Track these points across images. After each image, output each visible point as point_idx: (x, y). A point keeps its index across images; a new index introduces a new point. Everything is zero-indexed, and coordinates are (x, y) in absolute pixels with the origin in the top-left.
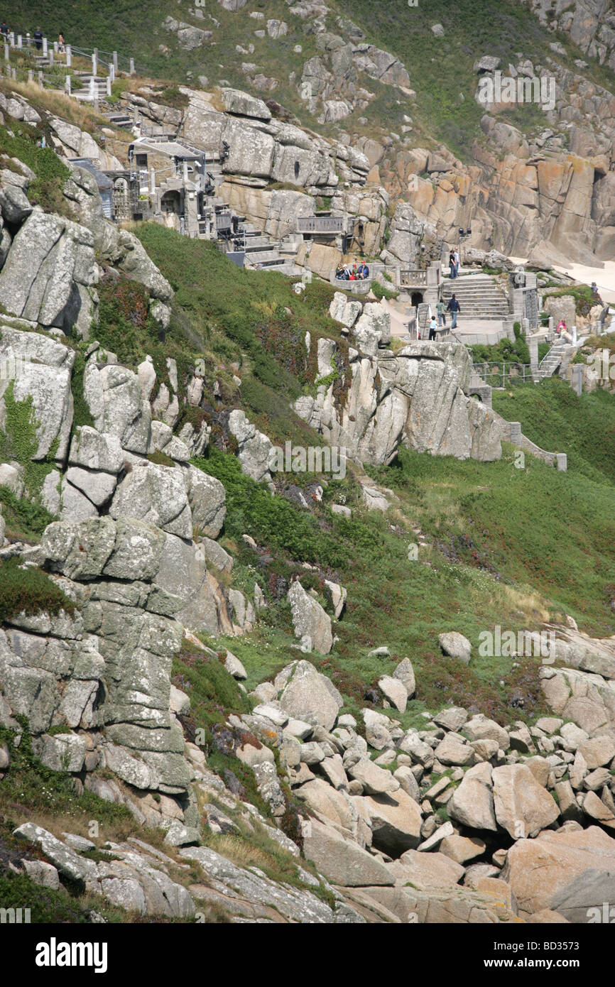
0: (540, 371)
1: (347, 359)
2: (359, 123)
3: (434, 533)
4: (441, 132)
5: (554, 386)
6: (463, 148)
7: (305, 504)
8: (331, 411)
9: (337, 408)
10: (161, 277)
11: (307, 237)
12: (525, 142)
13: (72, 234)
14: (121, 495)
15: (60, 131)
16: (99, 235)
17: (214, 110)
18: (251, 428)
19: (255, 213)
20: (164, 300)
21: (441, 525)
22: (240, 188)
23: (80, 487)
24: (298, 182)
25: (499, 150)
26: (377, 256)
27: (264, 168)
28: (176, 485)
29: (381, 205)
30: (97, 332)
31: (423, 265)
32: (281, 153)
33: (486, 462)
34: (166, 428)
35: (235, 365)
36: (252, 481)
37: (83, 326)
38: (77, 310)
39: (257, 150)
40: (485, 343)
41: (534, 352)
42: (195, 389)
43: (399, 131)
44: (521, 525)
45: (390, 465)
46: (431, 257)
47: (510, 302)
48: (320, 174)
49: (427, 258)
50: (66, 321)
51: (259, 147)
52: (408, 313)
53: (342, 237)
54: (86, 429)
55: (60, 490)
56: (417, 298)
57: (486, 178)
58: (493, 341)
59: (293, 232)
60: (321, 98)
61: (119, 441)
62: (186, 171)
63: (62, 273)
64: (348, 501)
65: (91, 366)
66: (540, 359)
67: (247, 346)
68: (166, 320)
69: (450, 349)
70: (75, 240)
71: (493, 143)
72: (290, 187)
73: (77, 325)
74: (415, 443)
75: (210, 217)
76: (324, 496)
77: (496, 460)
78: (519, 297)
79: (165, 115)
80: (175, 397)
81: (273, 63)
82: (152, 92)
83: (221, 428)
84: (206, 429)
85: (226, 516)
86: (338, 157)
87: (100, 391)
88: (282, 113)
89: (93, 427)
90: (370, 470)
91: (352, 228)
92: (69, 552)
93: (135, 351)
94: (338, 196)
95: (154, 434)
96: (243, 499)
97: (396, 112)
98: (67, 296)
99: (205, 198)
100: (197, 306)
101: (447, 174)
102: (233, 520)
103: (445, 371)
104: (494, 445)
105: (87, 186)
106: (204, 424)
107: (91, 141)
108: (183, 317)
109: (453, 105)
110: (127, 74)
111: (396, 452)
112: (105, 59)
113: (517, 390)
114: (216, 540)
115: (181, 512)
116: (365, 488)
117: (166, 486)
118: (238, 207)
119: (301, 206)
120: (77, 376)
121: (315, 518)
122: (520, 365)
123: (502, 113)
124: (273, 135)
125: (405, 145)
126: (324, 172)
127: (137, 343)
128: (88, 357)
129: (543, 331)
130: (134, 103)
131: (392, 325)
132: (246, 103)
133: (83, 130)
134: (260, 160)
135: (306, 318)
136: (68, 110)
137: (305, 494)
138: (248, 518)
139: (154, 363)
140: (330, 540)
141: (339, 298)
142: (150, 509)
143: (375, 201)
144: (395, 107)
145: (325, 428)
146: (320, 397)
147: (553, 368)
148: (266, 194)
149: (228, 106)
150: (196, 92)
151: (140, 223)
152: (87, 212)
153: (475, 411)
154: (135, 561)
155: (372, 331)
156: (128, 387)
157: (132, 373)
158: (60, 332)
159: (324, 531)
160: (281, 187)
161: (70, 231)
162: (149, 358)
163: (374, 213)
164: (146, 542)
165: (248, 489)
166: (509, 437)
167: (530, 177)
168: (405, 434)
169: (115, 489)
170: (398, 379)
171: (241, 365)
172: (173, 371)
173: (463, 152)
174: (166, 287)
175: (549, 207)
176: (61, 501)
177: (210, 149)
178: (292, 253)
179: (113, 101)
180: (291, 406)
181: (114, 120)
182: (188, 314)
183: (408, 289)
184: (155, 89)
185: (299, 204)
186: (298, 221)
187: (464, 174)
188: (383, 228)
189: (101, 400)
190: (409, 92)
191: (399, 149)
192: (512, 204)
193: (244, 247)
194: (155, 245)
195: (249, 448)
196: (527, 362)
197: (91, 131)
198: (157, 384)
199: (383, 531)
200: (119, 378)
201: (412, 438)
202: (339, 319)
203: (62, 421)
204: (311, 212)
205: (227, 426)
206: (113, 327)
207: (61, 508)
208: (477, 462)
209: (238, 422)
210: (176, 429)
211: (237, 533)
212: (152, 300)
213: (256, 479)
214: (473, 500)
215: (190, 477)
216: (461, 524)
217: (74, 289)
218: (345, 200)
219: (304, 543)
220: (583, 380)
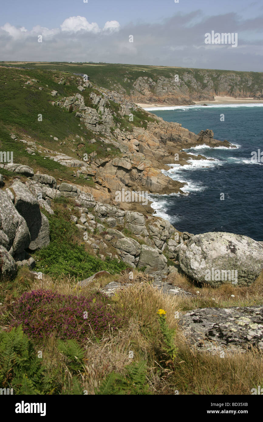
1: (121, 109)
6: (129, 95)
8: (120, 112)
16: (106, 100)
19: (116, 99)
22: (115, 97)
25: (132, 96)
26: (124, 102)
39: (116, 95)
40: (130, 108)
41: (133, 109)
42: (112, 110)
47: (132, 106)
48: (120, 97)
49: (127, 102)
50: (104, 106)
52: (125, 106)
53: (121, 101)
61: (107, 114)
62: (111, 96)
63: (103, 103)
67: (115, 108)
69: (128, 108)
70: (104, 100)
75: (113, 99)
79: (110, 93)
89: (105, 113)
96: (114, 118)
97: (125, 93)
106: (112, 113)
110: (108, 90)
112: (106, 89)
113: (132, 111)
119: (119, 99)
120: (104, 109)
130: (108, 92)
135: (119, 106)
136: (104, 92)
149: (114, 92)
150: (112, 91)
151: (109, 99)
155: (123, 107)
160: (118, 97)
162: (109, 108)
168: (125, 114)
170: (125, 110)
177: (113, 95)
178: (118, 102)
180: (118, 112)
182: (111, 106)
183: (126, 104)
187: (129, 97)
188: (124, 100)
193: (115, 101)
194: (109, 101)
197: (106, 93)
198: (109, 110)
200: (107, 109)
202: (121, 106)
203: (103, 112)
206: (107, 106)
209: (114, 113)
210: (110, 113)
211: (114, 120)
212: (109, 104)
220: (136, 111)
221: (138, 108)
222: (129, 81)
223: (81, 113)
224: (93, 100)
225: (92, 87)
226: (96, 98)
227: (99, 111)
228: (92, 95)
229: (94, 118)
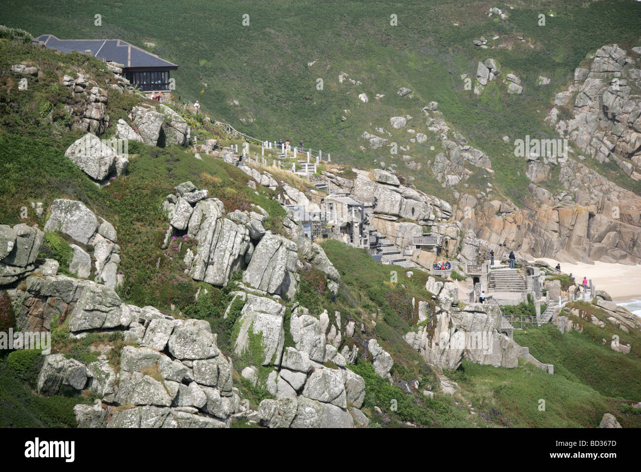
0: (542, 320)
1: (434, 312)
2: (464, 187)
3: (479, 406)
4: (507, 192)
5: (549, 328)
6: (519, 200)
7: (409, 390)
8: (426, 340)
9: (429, 338)
10: (334, 268)
11: (418, 247)
12: (552, 198)
13: (286, 245)
14: (309, 384)
15: (288, 192)
16: (301, 246)
17: (370, 180)
18: (380, 349)
19: (391, 234)
20: (335, 280)
21: (483, 402)
22: (383, 221)
23: (287, 380)
24: (414, 218)
25: (538, 202)
26: (455, 257)
27: (396, 211)
28: (338, 379)
29: (458, 231)
30: (298, 297)
31: (480, 262)
32: (405, 202)
33: (510, 369)
34: (334, 349)
35: (374, 315)
36: (380, 377)
37: (291, 294)
38: (288, 286)
39: (392, 201)
40: (512, 304)
41: (538, 310)
42: (351, 327)
43: (485, 191)
44: (527, 403)
45: (457, 370)
46: (484, 258)
47: (526, 283)
48: (425, 214)
49: (482, 259)
50: (282, 292)
51: (393, 200)
52: (470, 287)
53: (437, 247)
54: (290, 349)
55: (276, 381)
56: (476, 280)
57: (532, 216)
58: (516, 304)
59: (410, 244)
60: (444, 174)
61: (308, 355)
62: (353, 212)
63: (280, 266)
64: (432, 388)
65: (294, 315)
66: (542, 313)
67: (380, 305)
68: (336, 291)
69: (490, 307)
70: (287, 249)
71: (535, 198)
72: (410, 221)
73: (288, 294)
74: (471, 358)
75: (365, 237)
76: (419, 386)
77: (515, 368)
78: (530, 280)
79: (344, 183)
80: (339, 332)
81: (419, 156)
82: (338, 171)
83: (364, 349)
84: (356, 350)
85: (366, 396)
86: (435, 205)
87: (299, 328)
88: (406, 182)
89: (295, 348)
90: (446, 372)
91: (442, 242)
92: (273, 416)
93: (318, 307)
94: (435, 226)
95: (327, 352)
96: (375, 387)
97: (484, 181)
98: (283, 278)
99: (364, 226)
100: (355, 283)
101: (511, 214)
102: (369, 398)
103: (487, 320)
104: (514, 360)
105: (295, 220)
106: (355, 346)
107: (305, 197)
108: (346, 289)
109: (514, 178)
110: (326, 162)
111: (461, 363)
112: (314, 154)
113: (529, 330)
114: (360, 409)
115: (340, 394)
116: (442, 382)
117: (333, 379)
118: (382, 231)
119: (415, 231)
120: (286, 321)
121: (414, 397)
122: (531, 316)
123: (540, 183)
124: (401, 193)
125: (488, 198)
126: (427, 213)
127: (320, 303)
128: (293, 310)
129: (543, 299)
130: (328, 177)
131: (459, 294)
132: (387, 177)
133: (300, 191)
134: (394, 206)
135: (413, 290)
136: (293, 181)
137: (409, 384)
138: (378, 398)
139: (328, 313)
140: (422, 410)
141: (431, 280)
142: (324, 392)
143: (454, 229)
144: (483, 179)
145: (422, 349)
146: (420, 332)
147: (548, 319)
148: (396, 224)
149: (377, 178)
150: (361, 171)
151: (326, 239)
152: (295, 234)
153: (504, 341)
154: (307, 421)
155: (448, 297)
156: (314, 326)
157: (316, 319)
158: (279, 297)
159: (419, 405)
160: (405, 221)
161: (285, 244)
162: (326, 311)
163: (454, 235)
164: (313, 410)
165: (378, 382)
166: (522, 355)
167: (555, 216)
168: (465, 353)
169: (306, 381)
170: (462, 323)
171: (377, 315)
172: (339, 318)
173: (519, 203)
174: (336, 273)
175: (565, 232)
176: (277, 387)
177: (367, 201)
178: (410, 256)
179: (318, 176)
180: (403, 337)
181: (318, 185)
182: (349, 288)
183: (472, 275)
184: (340, 170)
185: (414, 230)
186: (413, 239)
187: (520, 214)
188: (458, 243)
189: (299, 333)
190: (491, 171)
191: (485, 200)
192: (545, 230)
193: (382, 252)
194: (334, 251)
195: (379, 359)
196: (535, 315)
197: (304, 191)
198: (330, 325)
199: (451, 405)
200: (309, 321)
201: (470, 355)
202: (431, 291)
203: (278, 344)
204: (420, 234)
205: (367, 348)
206: (308, 294)
207: (277, 391)
208: (505, 368)
209: (373, 346)
210: (340, 349)
211: (372, 406)
212: (328, 280)
213: (382, 376)
214: (501, 389)
215: (346, 375)
216: (493, 402)
217: (287, 274)
218: (438, 228)
219: (408, 411)
220: (565, 325)
221: (580, 305)
222: (515, 86)
223: (87, 359)
224: (193, 244)
225: (187, 144)
226: (218, 234)
227: (241, 341)
228: (183, 204)
229: (197, 394)
